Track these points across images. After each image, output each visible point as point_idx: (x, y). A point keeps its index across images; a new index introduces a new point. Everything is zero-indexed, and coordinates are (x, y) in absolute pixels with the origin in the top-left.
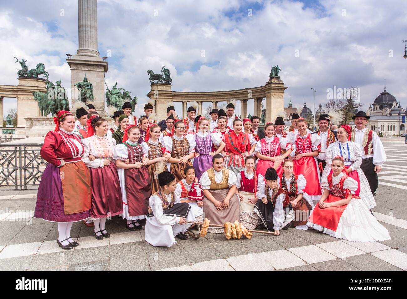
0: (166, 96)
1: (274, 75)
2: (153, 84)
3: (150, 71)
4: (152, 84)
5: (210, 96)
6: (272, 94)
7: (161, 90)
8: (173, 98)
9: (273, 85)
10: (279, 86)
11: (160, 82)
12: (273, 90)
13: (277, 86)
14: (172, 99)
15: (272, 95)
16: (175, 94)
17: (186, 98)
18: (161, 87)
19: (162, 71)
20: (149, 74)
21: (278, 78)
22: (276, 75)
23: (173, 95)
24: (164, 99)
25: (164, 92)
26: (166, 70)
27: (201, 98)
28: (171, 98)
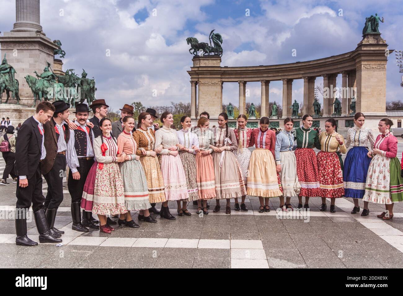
0: (211, 74)
1: (369, 30)
2: (196, 58)
3: (191, 40)
4: (194, 57)
5: (278, 72)
6: (363, 63)
7: (204, 65)
8: (223, 77)
9: (363, 49)
10: (377, 48)
11: (207, 54)
12: (363, 56)
13: (372, 49)
14: (221, 78)
15: (362, 66)
16: (224, 71)
17: (242, 76)
18: (206, 61)
19: (211, 37)
20: (188, 44)
21: (377, 35)
22: (375, 30)
23: (223, 72)
24: (208, 80)
25: (209, 69)
26: (215, 35)
27: (265, 75)
28: (220, 76)
